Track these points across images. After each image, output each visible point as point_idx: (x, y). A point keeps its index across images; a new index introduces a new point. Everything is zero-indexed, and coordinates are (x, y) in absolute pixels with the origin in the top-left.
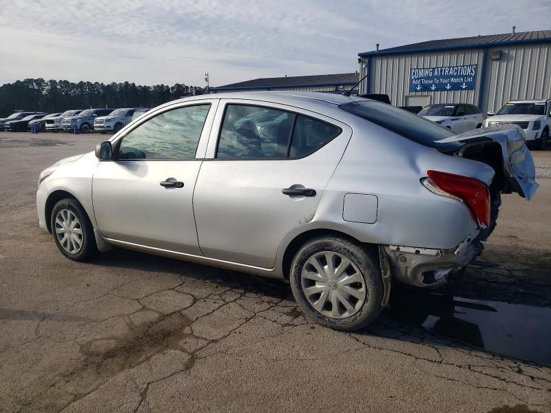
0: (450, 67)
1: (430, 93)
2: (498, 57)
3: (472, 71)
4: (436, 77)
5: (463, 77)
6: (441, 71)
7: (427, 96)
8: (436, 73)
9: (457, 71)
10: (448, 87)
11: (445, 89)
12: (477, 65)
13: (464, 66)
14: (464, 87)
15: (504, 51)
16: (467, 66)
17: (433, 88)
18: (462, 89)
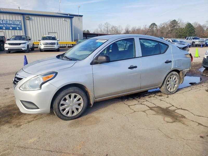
0: (10, 20)
1: (3, 30)
2: (28, 19)
3: (19, 23)
4: (4, 24)
5: (17, 25)
6: (6, 21)
7: (2, 32)
8: (4, 22)
9: (13, 22)
10: (11, 29)
11: (10, 29)
12: (21, 21)
13: (16, 21)
14: (18, 29)
15: (30, 17)
16: (17, 21)
17: (4, 28)
18: (17, 30)
